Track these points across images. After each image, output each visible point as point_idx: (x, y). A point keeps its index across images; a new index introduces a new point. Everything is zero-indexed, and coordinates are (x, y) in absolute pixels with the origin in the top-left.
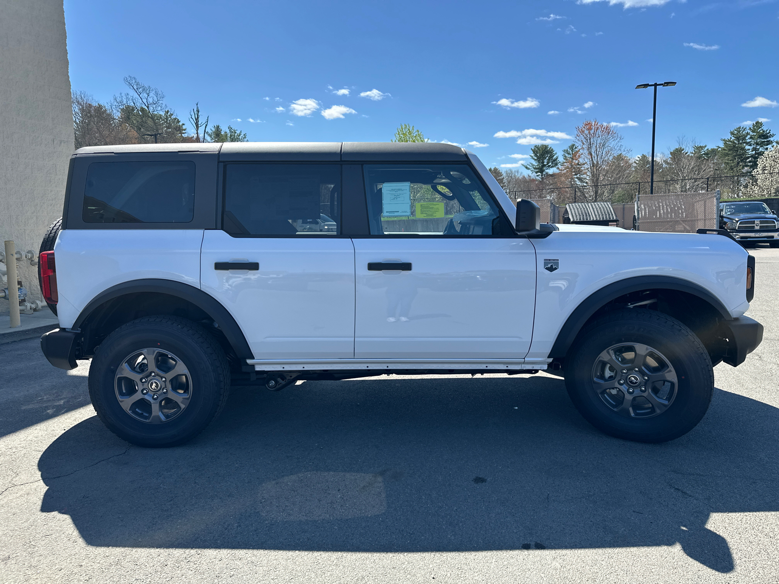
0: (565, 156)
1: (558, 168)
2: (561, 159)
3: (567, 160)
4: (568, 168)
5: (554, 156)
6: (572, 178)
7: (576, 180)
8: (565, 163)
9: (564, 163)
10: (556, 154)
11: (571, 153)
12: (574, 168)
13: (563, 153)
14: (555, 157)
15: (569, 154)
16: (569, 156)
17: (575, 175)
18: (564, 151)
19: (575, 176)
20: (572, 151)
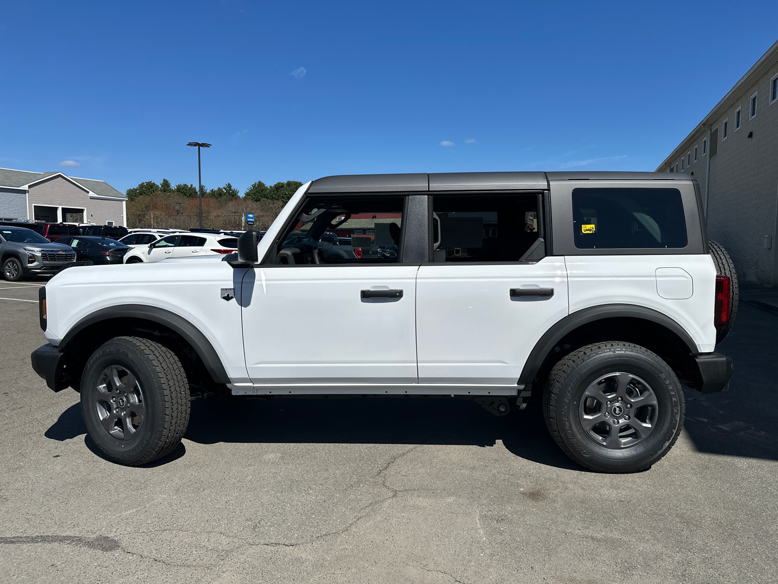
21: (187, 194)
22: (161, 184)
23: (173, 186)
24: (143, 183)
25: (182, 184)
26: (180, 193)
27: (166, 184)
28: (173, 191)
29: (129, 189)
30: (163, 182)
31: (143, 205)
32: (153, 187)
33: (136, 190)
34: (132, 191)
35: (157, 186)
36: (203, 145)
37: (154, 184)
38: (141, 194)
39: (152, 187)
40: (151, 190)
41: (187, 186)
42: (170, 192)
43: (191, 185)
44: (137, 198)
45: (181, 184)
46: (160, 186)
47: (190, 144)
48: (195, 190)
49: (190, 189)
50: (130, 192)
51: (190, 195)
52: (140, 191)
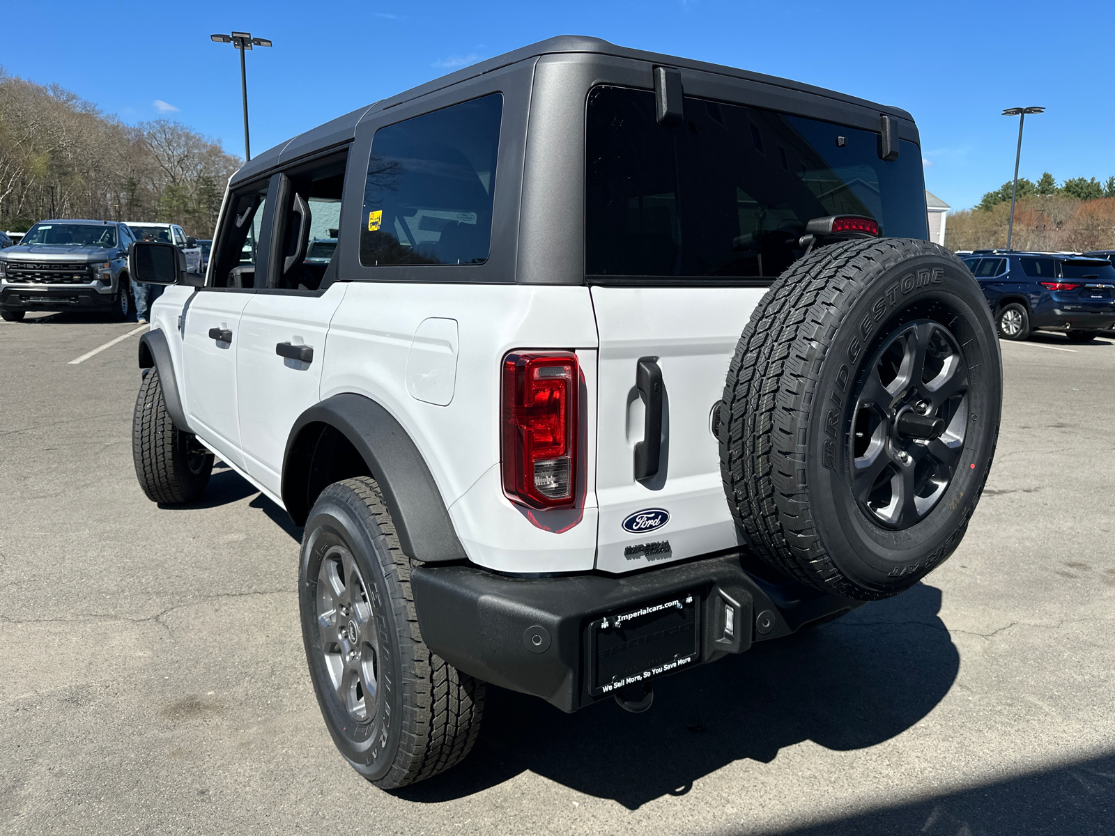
21: (1082, 195)
22: (1038, 182)
23: (1059, 183)
24: (1010, 182)
25: (1076, 179)
26: (1070, 193)
27: (1047, 180)
28: (1059, 191)
29: (986, 193)
30: (1042, 177)
31: (1004, 216)
32: (1025, 187)
33: (998, 193)
34: (991, 196)
35: (1033, 186)
36: (1029, 110)
37: (1028, 182)
38: (1004, 200)
39: (1023, 188)
40: (1021, 192)
41: (1085, 181)
42: (1052, 193)
43: (1093, 179)
44: (997, 206)
45: (1074, 179)
46: (1037, 184)
47: (1007, 112)
48: (1099, 186)
49: (1089, 185)
50: (988, 197)
51: (1088, 196)
52: (1003, 196)
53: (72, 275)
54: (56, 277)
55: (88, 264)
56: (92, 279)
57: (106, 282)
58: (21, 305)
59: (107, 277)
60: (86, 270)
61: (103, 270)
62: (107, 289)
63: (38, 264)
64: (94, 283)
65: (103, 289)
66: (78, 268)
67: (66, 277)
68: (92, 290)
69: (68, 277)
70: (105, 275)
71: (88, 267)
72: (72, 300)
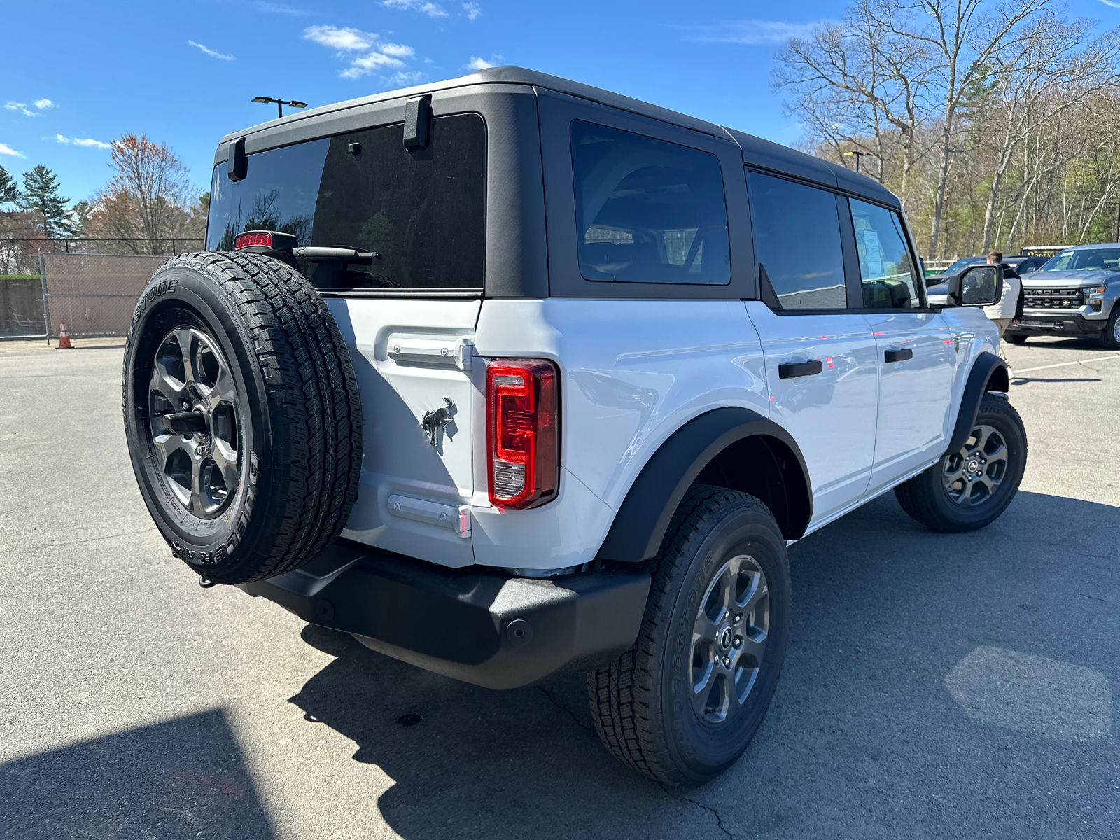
0: (29, 184)
1: (18, 204)
2: (21, 188)
3: (33, 191)
4: (36, 204)
5: (7, 182)
6: (46, 223)
7: (54, 225)
8: (32, 195)
9: (28, 195)
10: (12, 178)
11: (39, 180)
12: (48, 206)
13: (24, 179)
14: (10, 184)
15: (36, 181)
16: (37, 185)
17: (52, 218)
18: (27, 175)
19: (52, 220)
20: (42, 178)
53: (1062, 300)
54: (1047, 302)
55: (1080, 289)
56: (1081, 303)
57: (1097, 308)
58: (1013, 329)
59: (1099, 303)
60: (1079, 296)
61: (1095, 296)
62: (1094, 315)
63: (1033, 290)
64: (1083, 308)
65: (1090, 314)
66: (1069, 294)
67: (1055, 302)
68: (1080, 316)
69: (1058, 302)
70: (1097, 300)
71: (1079, 291)
72: (1057, 325)
